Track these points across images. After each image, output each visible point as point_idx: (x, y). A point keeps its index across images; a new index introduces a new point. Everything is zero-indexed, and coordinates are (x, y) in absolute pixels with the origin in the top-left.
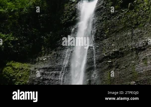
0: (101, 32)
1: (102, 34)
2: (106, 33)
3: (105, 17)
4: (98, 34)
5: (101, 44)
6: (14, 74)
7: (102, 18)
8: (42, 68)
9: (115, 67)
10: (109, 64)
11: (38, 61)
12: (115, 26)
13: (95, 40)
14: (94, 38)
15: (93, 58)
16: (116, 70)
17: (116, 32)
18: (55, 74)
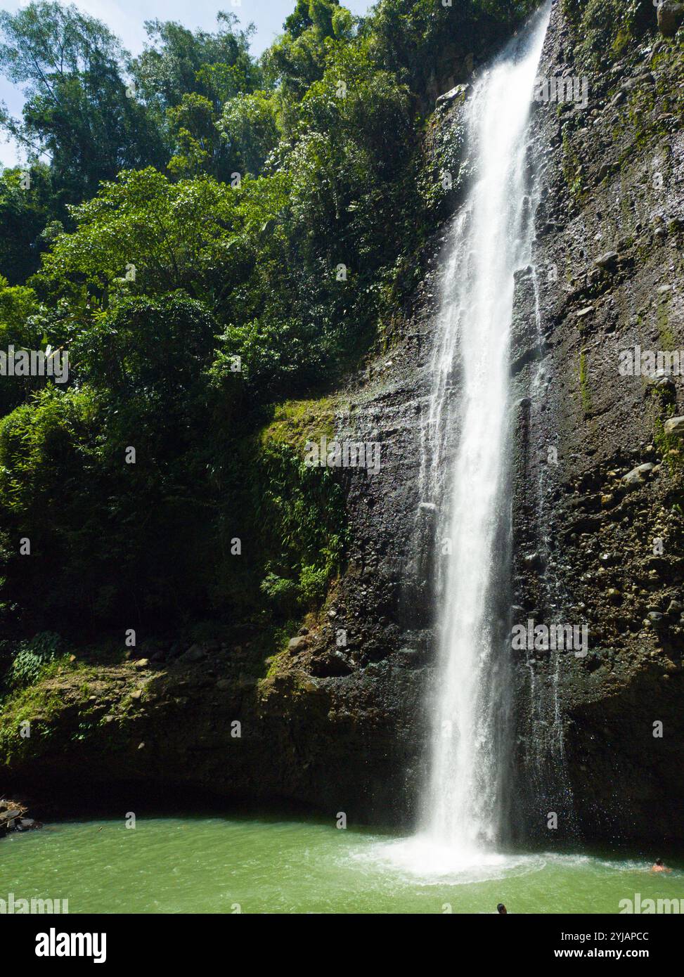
0: (557, 192)
1: (560, 200)
2: (573, 190)
3: (569, 119)
4: (549, 209)
5: (557, 247)
7: (556, 126)
8: (376, 400)
9: (602, 329)
10: (582, 321)
11: (371, 376)
12: (603, 146)
13: (538, 236)
14: (537, 228)
15: (533, 315)
16: (606, 337)
17: (611, 174)
18: (415, 408)
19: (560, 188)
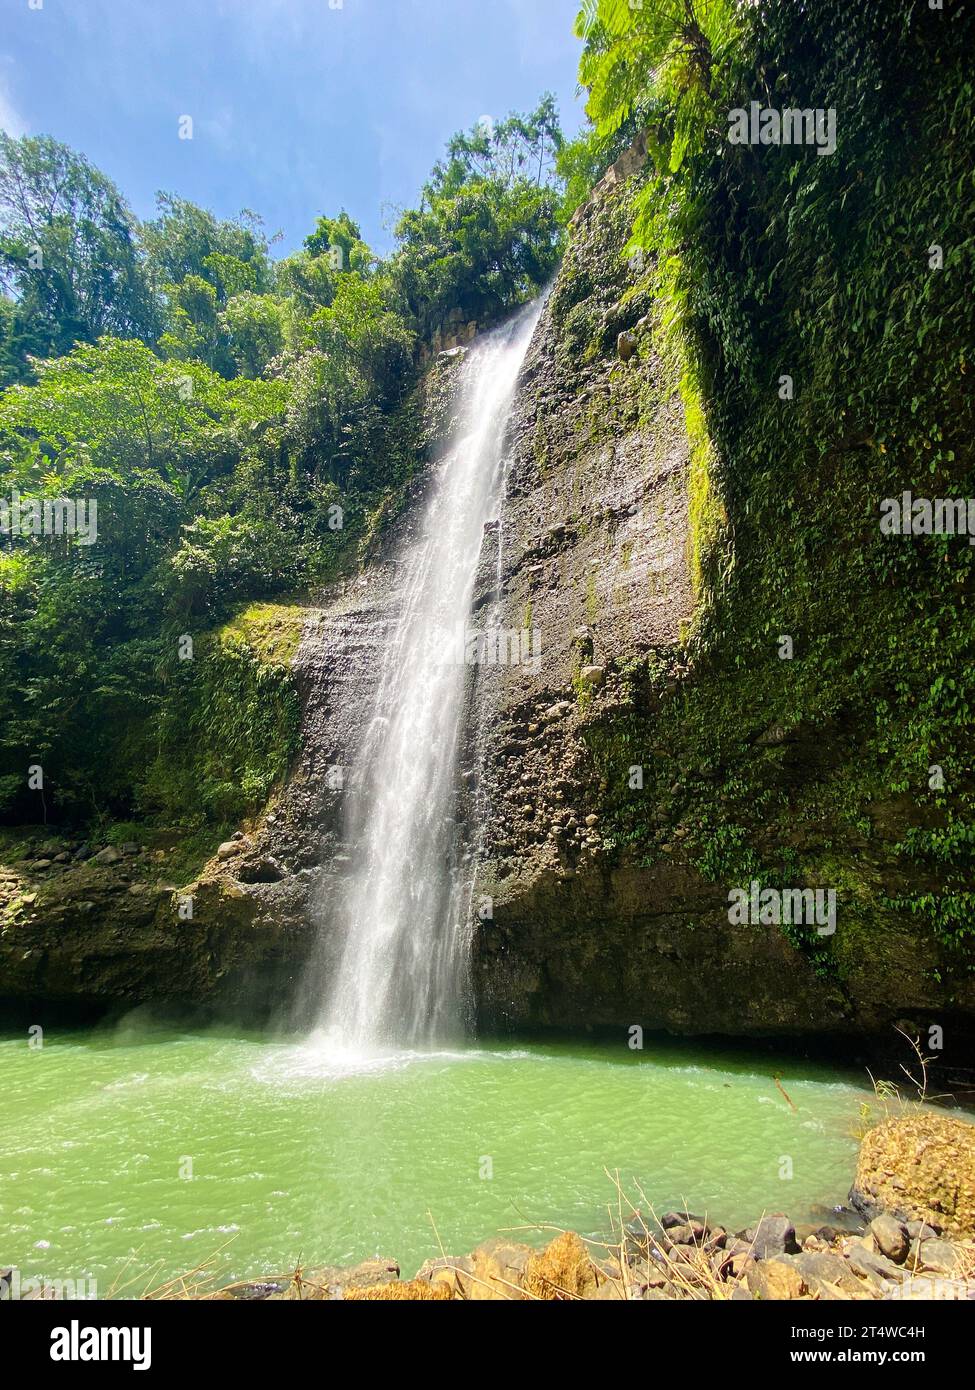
0: (528, 463)
1: (529, 470)
2: (539, 465)
3: (544, 404)
4: (519, 475)
5: (521, 509)
6: (254, 644)
7: (534, 407)
8: (346, 615)
9: (546, 585)
10: (532, 575)
11: (346, 592)
12: (567, 434)
13: (507, 497)
14: (507, 490)
15: (495, 563)
16: (549, 593)
17: (570, 458)
18: (382, 628)
19: (530, 460)
